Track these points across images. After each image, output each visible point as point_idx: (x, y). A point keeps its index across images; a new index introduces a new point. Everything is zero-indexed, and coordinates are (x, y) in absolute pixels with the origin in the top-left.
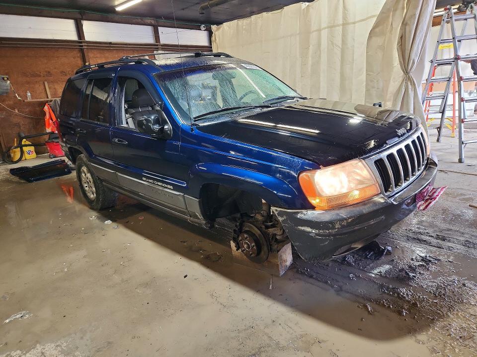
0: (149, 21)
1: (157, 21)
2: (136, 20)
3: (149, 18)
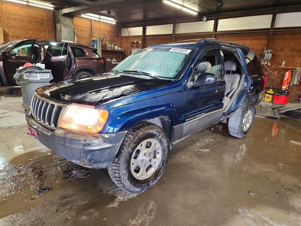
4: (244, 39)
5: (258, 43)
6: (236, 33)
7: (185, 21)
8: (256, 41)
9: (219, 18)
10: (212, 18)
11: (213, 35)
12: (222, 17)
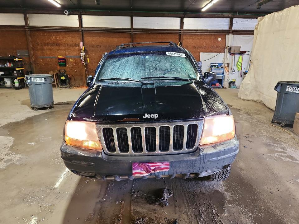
0: (227, 15)
1: (233, 15)
2: (218, 15)
3: (228, 13)
4: (111, 36)
5: (124, 41)
6: (103, 31)
7: (40, 12)
8: (122, 39)
9: (83, 14)
10: (75, 13)
11: (80, 31)
12: (86, 14)
